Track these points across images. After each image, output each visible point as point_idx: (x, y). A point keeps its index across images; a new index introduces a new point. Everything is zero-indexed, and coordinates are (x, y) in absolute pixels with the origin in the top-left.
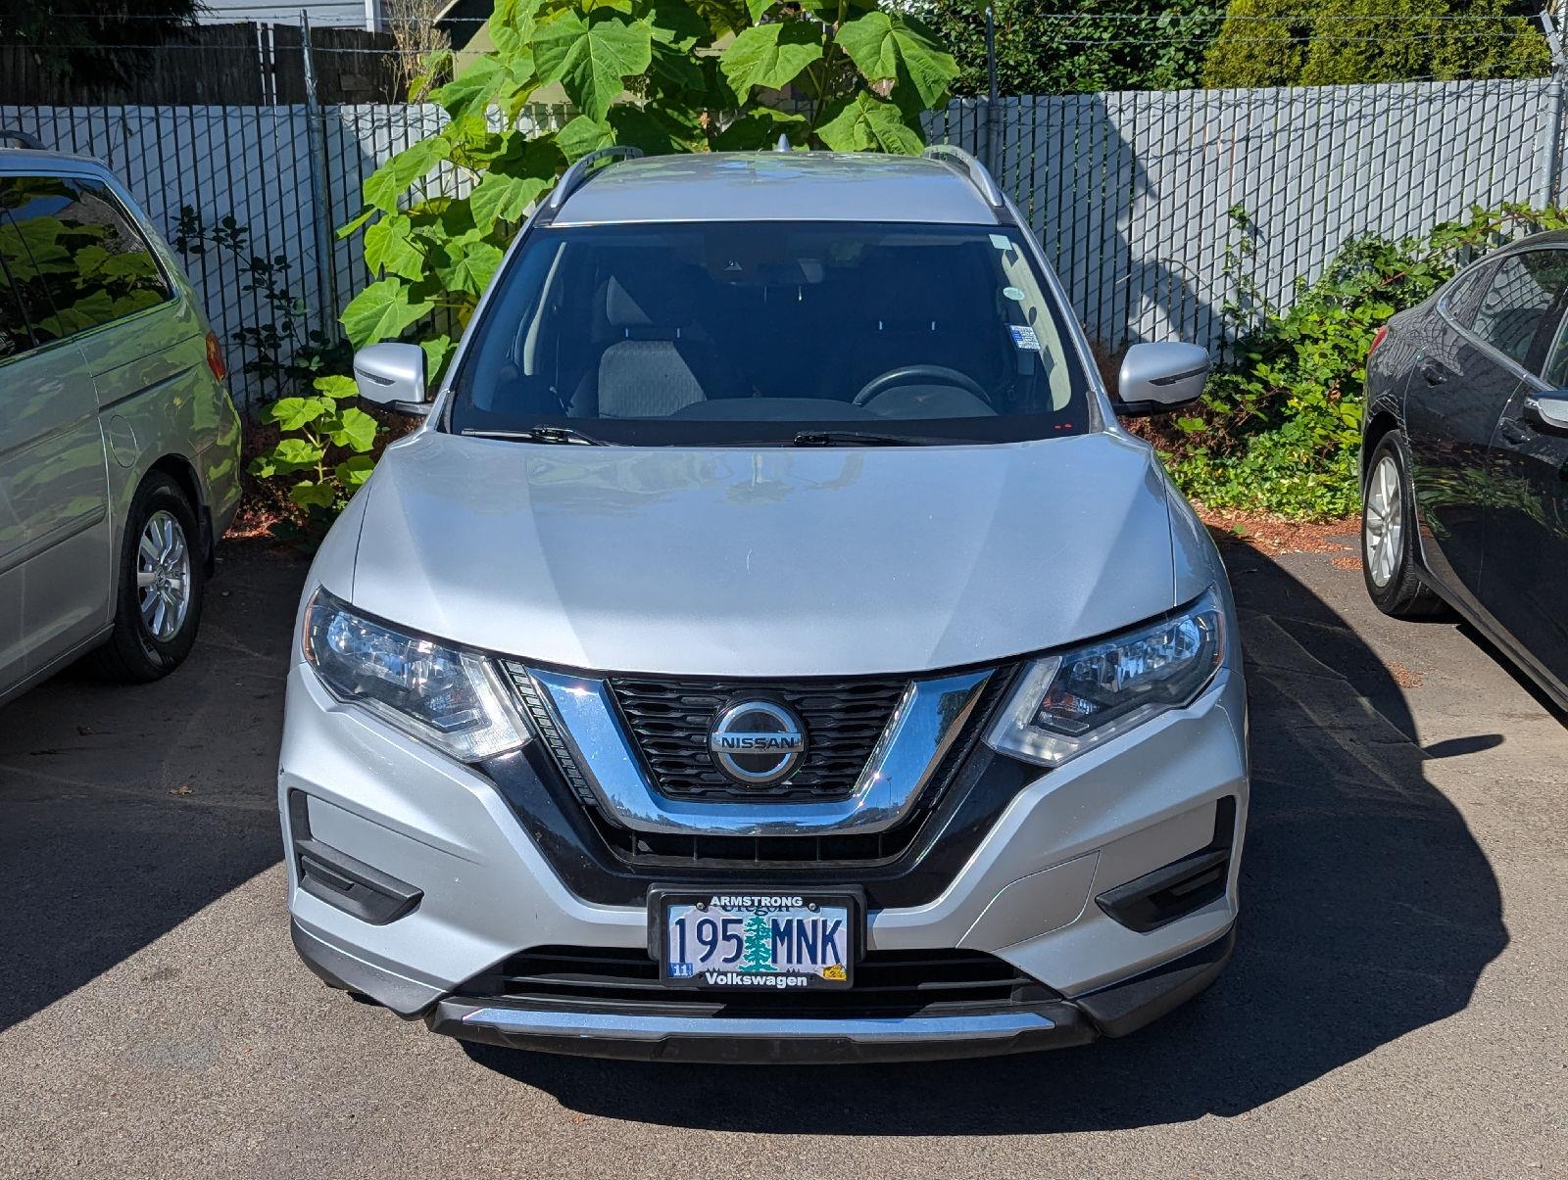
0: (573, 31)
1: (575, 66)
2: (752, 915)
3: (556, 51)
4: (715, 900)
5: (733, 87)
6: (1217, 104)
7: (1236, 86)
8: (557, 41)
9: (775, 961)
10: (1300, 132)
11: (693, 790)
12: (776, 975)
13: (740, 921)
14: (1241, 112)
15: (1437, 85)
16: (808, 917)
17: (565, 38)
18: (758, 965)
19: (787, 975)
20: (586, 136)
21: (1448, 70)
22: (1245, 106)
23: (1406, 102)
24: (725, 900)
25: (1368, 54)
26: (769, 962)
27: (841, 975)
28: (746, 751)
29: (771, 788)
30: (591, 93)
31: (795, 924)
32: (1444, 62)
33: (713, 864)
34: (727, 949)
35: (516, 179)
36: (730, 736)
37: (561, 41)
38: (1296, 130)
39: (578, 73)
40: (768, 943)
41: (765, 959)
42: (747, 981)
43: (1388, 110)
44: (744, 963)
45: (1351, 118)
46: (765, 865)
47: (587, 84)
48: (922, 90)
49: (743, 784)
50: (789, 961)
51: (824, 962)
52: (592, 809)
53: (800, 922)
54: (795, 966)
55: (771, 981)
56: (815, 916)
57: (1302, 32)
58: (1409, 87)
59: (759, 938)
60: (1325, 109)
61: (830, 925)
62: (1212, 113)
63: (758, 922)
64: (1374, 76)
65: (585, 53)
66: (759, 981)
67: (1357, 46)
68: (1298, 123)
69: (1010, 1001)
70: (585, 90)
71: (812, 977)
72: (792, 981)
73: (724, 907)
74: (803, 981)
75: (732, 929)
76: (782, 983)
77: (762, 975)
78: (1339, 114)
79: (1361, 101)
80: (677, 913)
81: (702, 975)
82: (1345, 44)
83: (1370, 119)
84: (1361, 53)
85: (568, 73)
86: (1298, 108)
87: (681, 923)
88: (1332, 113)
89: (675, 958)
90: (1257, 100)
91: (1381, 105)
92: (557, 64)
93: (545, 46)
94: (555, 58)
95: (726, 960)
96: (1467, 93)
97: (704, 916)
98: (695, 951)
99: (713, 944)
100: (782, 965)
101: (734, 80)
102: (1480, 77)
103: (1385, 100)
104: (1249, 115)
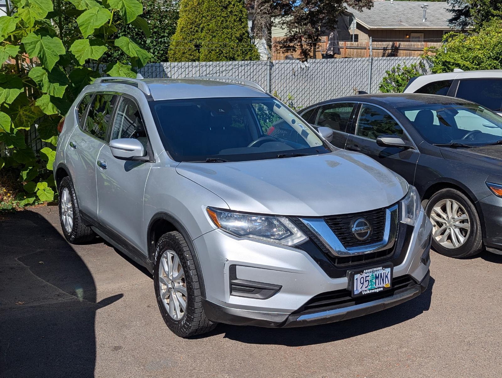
0: (36, 40)
1: (40, 51)
2: (371, 274)
3: (32, 46)
4: (365, 271)
5: (78, 59)
6: (191, 66)
7: (180, 61)
8: (31, 43)
9: (375, 285)
10: (212, 75)
11: (350, 244)
12: (376, 289)
13: (369, 276)
14: (197, 69)
15: (236, 62)
16: (382, 272)
17: (34, 42)
18: (372, 287)
19: (379, 288)
20: (39, 75)
21: (239, 58)
22: (198, 67)
23: (236, 67)
24: (367, 271)
25: (219, 53)
26: (374, 286)
27: (389, 286)
28: (361, 232)
29: (366, 241)
30: (46, 60)
31: (380, 274)
32: (238, 56)
33: (356, 263)
34: (366, 284)
35: (7, 89)
36: (357, 229)
37: (33, 43)
38: (211, 74)
39: (42, 53)
40: (374, 281)
41: (373, 285)
42: (371, 291)
43: (232, 69)
44: (369, 287)
45: (224, 71)
46: (367, 261)
47: (44, 57)
48: (142, 61)
49: (360, 241)
50: (379, 285)
51: (385, 283)
52: (327, 254)
53: (381, 274)
54: (380, 286)
55: (375, 291)
56: (384, 271)
57: (198, 46)
58: (230, 62)
59: (372, 280)
60: (218, 68)
61: (387, 273)
62: (190, 69)
63: (372, 275)
64: (221, 59)
65: (42, 47)
66: (373, 291)
67: (216, 51)
68: (211, 72)
69: (408, 287)
70: (44, 59)
71: (383, 287)
72: (380, 289)
73: (366, 273)
74: (382, 289)
75: (367, 279)
76: (377, 290)
77: (373, 289)
78: (221, 70)
79: (226, 66)
80: (356, 276)
81: (361, 292)
82: (212, 50)
83: (228, 71)
84: (217, 53)
85: (39, 53)
86: (211, 68)
87: (357, 279)
88: (219, 69)
89: (355, 289)
90: (201, 66)
91: (230, 68)
92: (33, 51)
93: (28, 44)
94: (32, 48)
95: (366, 287)
96: (250, 64)
97: (362, 276)
98: (360, 285)
99: (363, 283)
100: (377, 286)
101: (78, 57)
102: (247, 60)
103: (231, 66)
104: (199, 70)
